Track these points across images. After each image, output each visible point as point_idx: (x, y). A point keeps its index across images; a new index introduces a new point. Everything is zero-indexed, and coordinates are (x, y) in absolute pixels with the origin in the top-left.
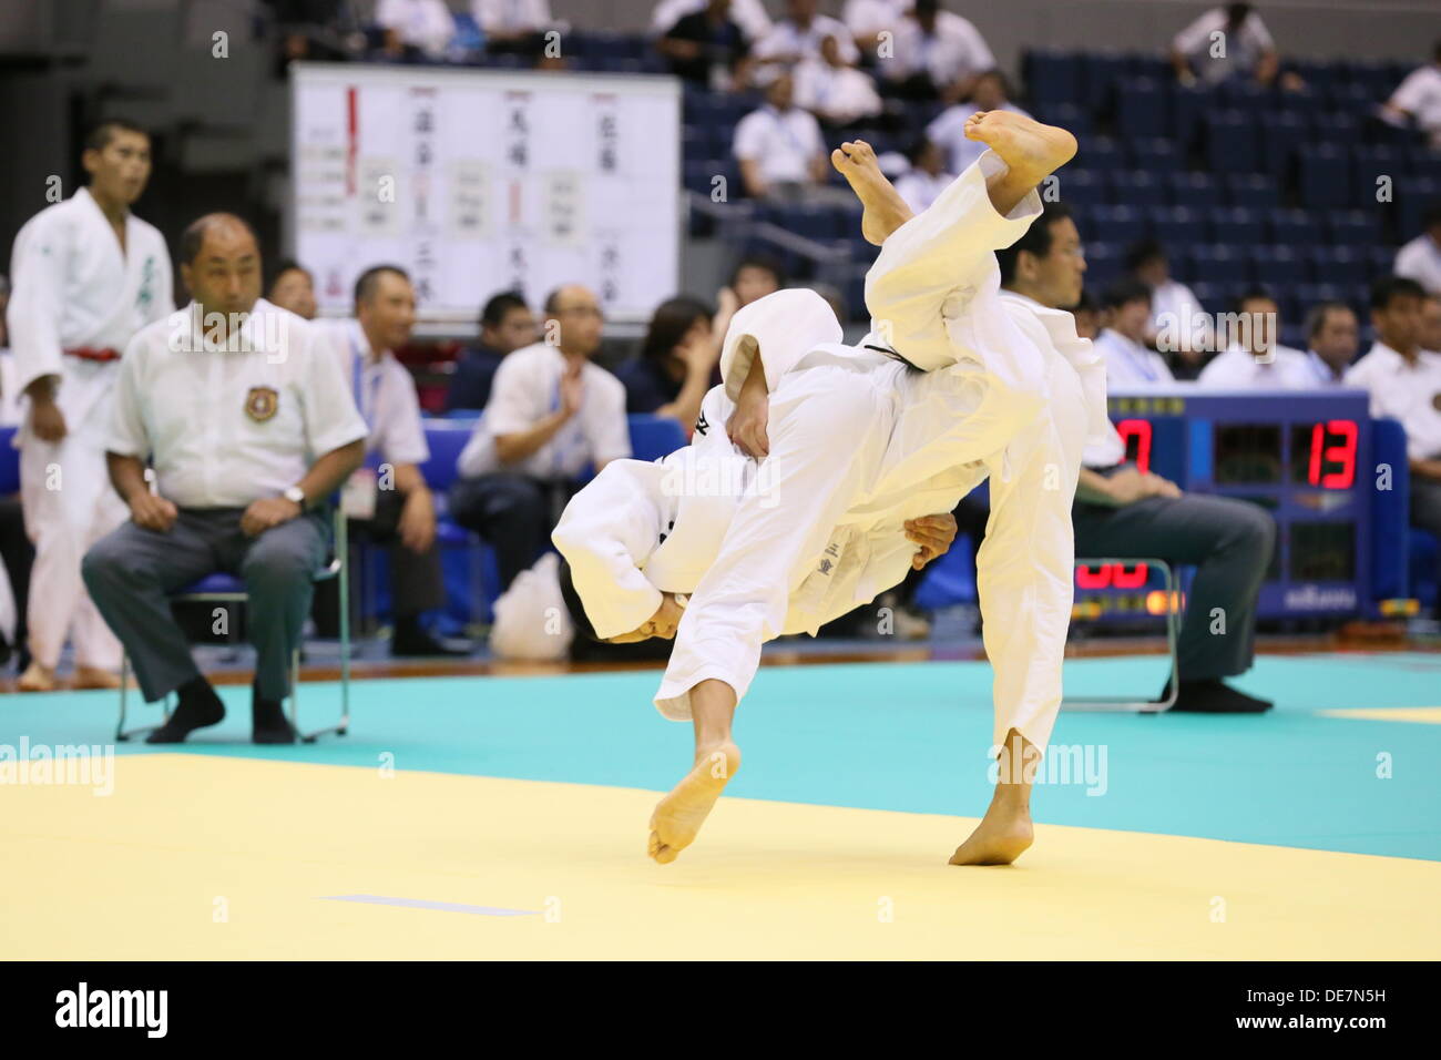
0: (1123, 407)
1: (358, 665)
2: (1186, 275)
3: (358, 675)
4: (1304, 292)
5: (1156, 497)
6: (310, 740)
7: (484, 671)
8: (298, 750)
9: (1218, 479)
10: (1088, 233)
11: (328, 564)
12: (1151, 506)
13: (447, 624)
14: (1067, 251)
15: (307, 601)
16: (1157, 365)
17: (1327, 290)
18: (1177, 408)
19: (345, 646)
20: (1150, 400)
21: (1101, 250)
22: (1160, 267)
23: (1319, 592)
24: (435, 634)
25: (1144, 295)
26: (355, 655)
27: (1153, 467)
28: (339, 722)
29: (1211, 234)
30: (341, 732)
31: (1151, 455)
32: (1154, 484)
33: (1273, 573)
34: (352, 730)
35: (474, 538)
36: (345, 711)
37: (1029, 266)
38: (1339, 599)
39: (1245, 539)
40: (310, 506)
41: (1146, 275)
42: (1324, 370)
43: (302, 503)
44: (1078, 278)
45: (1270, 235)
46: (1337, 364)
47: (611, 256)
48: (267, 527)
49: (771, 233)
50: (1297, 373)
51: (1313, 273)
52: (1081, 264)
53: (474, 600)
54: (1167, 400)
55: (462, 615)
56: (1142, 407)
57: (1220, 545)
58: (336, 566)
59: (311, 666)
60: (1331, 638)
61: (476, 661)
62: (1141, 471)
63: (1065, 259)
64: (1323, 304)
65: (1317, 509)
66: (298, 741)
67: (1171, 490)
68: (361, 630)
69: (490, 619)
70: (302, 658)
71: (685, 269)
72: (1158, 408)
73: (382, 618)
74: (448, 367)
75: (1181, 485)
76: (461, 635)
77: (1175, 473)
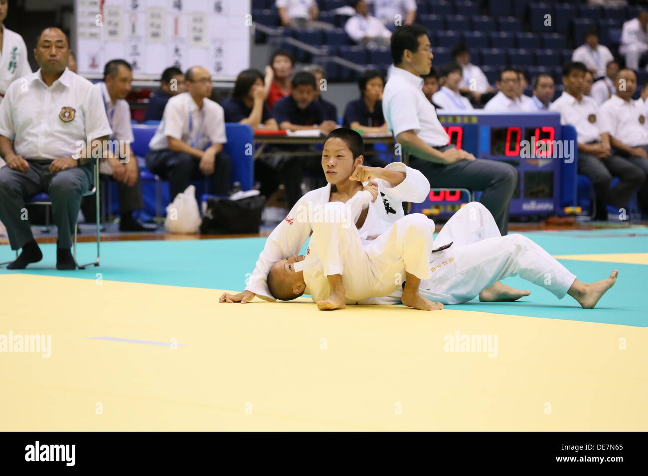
0: (450, 120)
1: (104, 235)
2: (478, 61)
3: (103, 239)
4: (532, 69)
5: (464, 160)
6: (82, 268)
7: (162, 238)
8: (77, 272)
9: (492, 153)
10: (435, 42)
11: (91, 189)
12: (462, 164)
13: (146, 217)
14: (426, 50)
15: (79, 203)
16: (465, 101)
17: (542, 69)
18: (475, 121)
19: (99, 226)
20: (462, 116)
21: (440, 50)
22: (466, 57)
23: (537, 204)
24: (139, 221)
25: (459, 69)
26: (103, 231)
27: (463, 148)
28: (95, 260)
29: (490, 44)
30: (97, 265)
31: (462, 142)
32: (463, 154)
33: (517, 195)
34: (101, 264)
35: (157, 177)
36: (98, 256)
37: (408, 56)
38: (547, 206)
39: (504, 179)
40: (82, 163)
41: (460, 60)
42: (540, 104)
43: (79, 160)
44: (430, 62)
45: (517, 43)
46: (546, 101)
47: (220, 50)
48: (61, 170)
49: (291, 41)
50: (529, 106)
51: (536, 61)
52: (431, 56)
53: (157, 206)
54: (470, 117)
55: (152, 213)
56: (459, 120)
57: (493, 182)
58: (94, 190)
59: (83, 235)
60: (542, 224)
61: (158, 233)
62: (458, 149)
63: (424, 53)
64: (539, 74)
65: (537, 165)
66: (77, 268)
67: (471, 157)
68: (106, 219)
69: (165, 215)
70: (79, 232)
71: (253, 57)
72: (466, 121)
73: (115, 214)
74: (146, 101)
75: (476, 156)
76: (152, 222)
77: (474, 150)
